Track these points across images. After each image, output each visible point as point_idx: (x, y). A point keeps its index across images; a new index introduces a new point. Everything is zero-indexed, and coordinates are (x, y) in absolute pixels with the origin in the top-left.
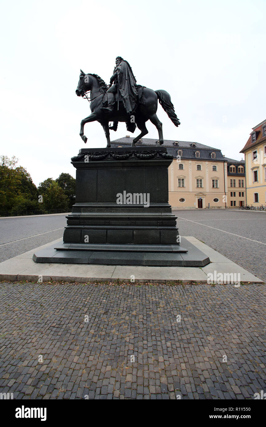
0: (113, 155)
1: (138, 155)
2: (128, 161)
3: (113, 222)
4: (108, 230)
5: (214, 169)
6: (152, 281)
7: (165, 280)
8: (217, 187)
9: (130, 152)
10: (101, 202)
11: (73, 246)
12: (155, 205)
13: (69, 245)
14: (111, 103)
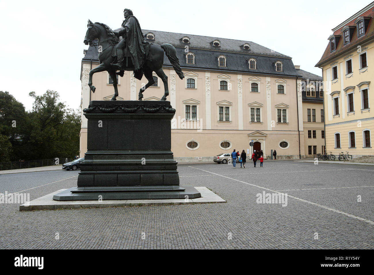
0: (123, 108)
1: (145, 109)
2: (136, 114)
3: (123, 167)
4: (118, 175)
5: (281, 89)
6: (154, 204)
7: (163, 203)
8: (285, 122)
9: (138, 106)
10: (111, 150)
11: (87, 189)
12: (159, 152)
13: (84, 188)
14: (121, 60)
